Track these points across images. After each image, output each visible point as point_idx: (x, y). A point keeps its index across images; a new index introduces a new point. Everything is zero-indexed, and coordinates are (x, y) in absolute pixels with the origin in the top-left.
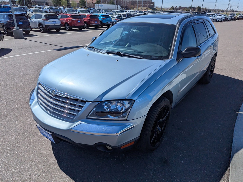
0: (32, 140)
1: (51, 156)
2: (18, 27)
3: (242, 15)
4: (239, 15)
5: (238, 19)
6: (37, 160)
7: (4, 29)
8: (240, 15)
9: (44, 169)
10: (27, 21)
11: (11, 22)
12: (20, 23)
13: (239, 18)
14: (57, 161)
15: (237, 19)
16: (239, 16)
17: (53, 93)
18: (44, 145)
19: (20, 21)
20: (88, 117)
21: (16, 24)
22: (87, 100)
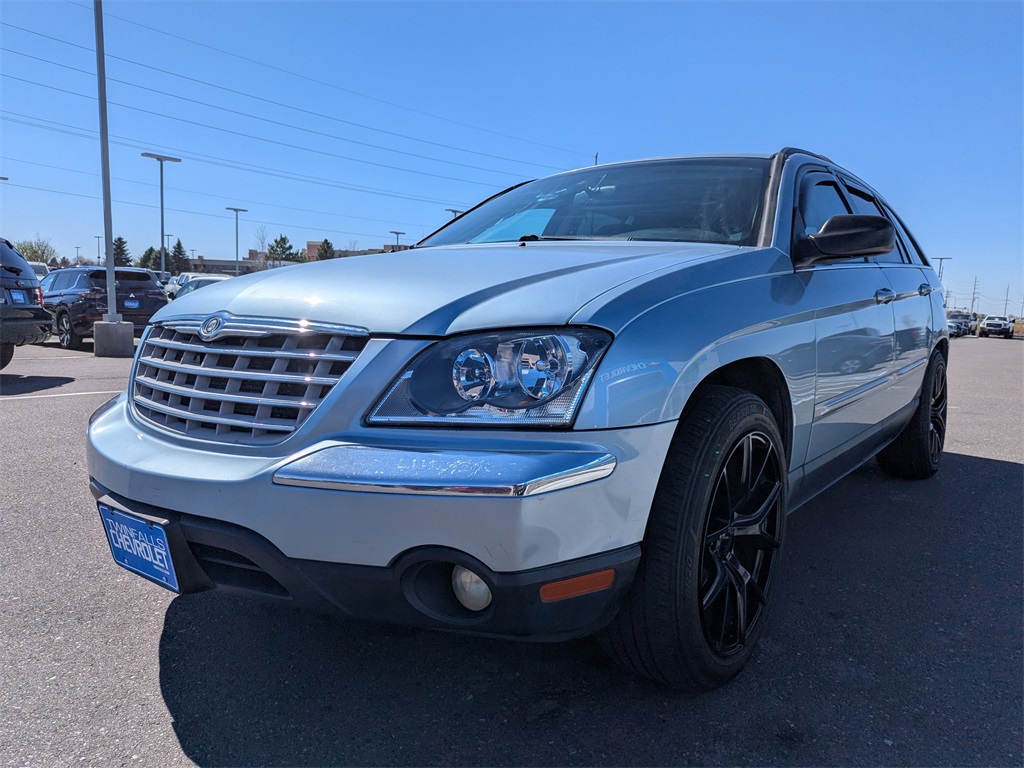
0: (62, 634)
1: (147, 699)
2: (118, 312)
3: (997, 320)
4: (985, 321)
5: (984, 334)
6: (61, 710)
7: (63, 325)
8: (990, 322)
9: (92, 749)
10: (161, 298)
11: (94, 300)
12: (128, 304)
13: (990, 332)
14: (172, 720)
15: (981, 335)
16: (988, 325)
17: (210, 329)
18: (119, 657)
19: (132, 295)
20: (374, 419)
21: (112, 306)
22: (372, 331)
